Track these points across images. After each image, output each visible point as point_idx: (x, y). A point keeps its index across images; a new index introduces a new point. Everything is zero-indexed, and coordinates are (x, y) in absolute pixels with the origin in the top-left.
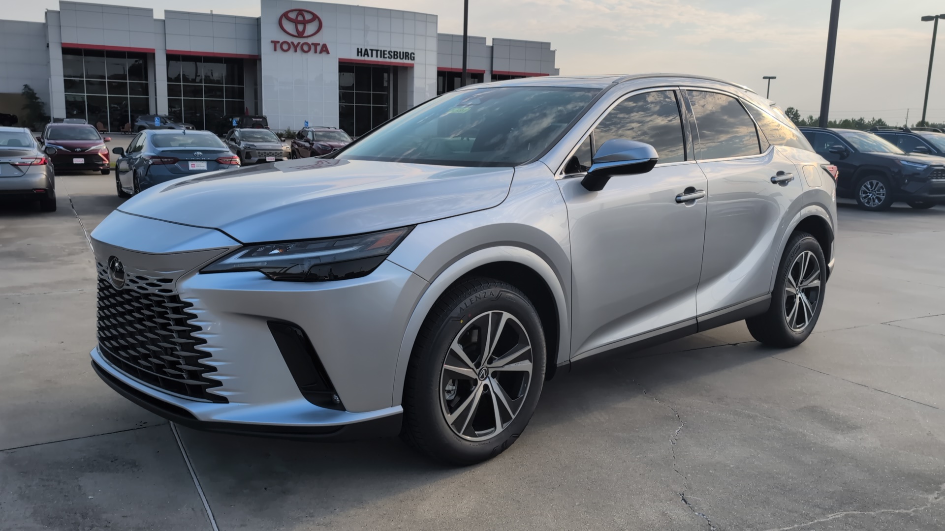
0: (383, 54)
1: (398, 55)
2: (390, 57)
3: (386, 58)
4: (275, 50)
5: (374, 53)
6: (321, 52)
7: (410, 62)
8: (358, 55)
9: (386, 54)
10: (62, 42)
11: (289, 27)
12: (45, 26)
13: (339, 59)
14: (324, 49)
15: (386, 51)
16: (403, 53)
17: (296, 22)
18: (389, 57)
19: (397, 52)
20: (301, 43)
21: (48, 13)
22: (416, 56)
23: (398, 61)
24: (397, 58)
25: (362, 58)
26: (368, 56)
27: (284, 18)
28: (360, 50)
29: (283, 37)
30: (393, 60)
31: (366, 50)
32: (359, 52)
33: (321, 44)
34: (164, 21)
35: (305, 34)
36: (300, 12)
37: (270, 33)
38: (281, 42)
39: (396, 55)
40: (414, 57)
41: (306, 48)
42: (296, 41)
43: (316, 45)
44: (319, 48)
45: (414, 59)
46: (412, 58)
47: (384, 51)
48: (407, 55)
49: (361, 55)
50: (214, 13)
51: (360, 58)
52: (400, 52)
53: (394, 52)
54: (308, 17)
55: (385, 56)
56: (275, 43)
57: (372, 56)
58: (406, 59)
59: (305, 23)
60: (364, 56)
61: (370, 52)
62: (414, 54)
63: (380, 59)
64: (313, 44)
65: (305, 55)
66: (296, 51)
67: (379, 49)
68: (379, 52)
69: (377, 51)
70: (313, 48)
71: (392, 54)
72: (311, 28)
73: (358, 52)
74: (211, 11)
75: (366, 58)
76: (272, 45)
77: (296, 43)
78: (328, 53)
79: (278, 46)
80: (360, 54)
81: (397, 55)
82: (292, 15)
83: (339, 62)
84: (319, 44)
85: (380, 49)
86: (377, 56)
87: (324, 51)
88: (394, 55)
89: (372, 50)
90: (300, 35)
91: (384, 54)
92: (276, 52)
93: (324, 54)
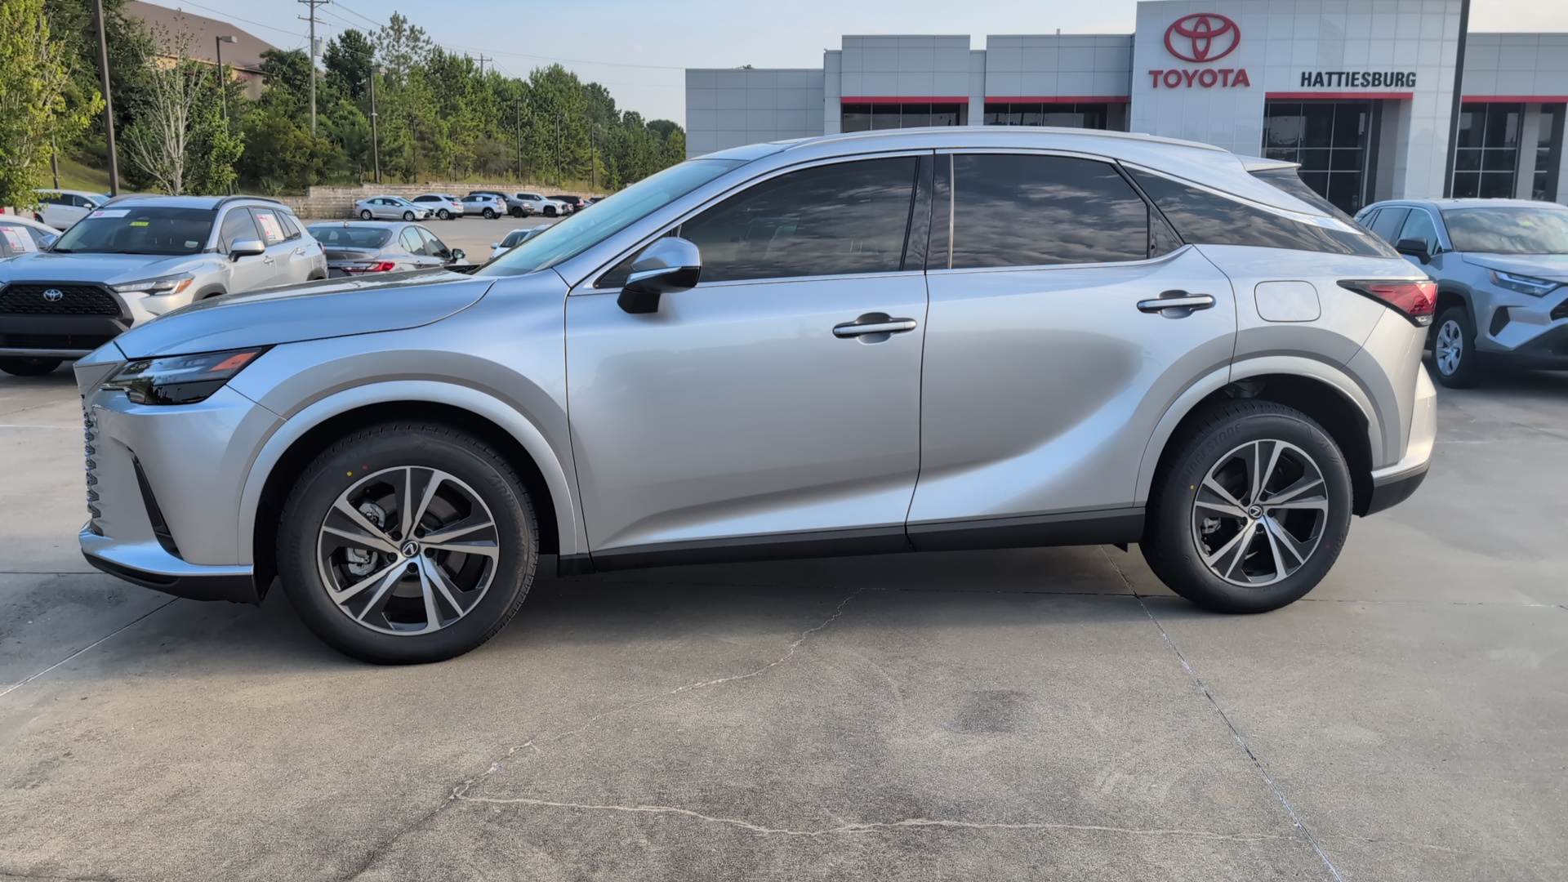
0: (1351, 78)
1: (1382, 79)
2: (1365, 83)
3: (1358, 85)
4: (1155, 85)
5: (1335, 78)
6: (1234, 85)
7: (1405, 90)
8: (1303, 85)
9: (1358, 79)
10: (842, 95)
11: (1182, 45)
12: (823, 72)
13: (1267, 94)
14: (1241, 78)
15: (1358, 73)
16: (1392, 74)
17: (1193, 36)
18: (1362, 84)
19: (1380, 75)
20: (1201, 71)
21: (828, 55)
22: (1417, 78)
23: (1382, 89)
24: (1379, 84)
25: (1311, 89)
26: (1322, 85)
27: (1173, 31)
28: (1307, 76)
29: (1168, 64)
30: (1370, 89)
31: (1319, 75)
32: (1305, 79)
33: (1236, 70)
34: (985, 52)
35: (1209, 56)
36: (1203, 18)
37: (1149, 57)
38: (1165, 72)
39: (1377, 78)
40: (1414, 81)
41: (1207, 80)
42: (1191, 68)
43: (1226, 73)
44: (1231, 78)
45: (1413, 85)
46: (1411, 83)
47: (1354, 74)
48: (1399, 78)
49: (1309, 85)
50: (1061, 33)
51: (1307, 89)
52: (1386, 74)
53: (1375, 74)
54: (1215, 25)
55: (1356, 82)
56: (1155, 74)
57: (1329, 84)
58: (1397, 85)
59: (1209, 36)
60: (1314, 85)
61: (1325, 78)
62: (1414, 75)
63: (1345, 89)
64: (1220, 71)
65: (1206, 92)
66: (1190, 85)
67: (1343, 71)
68: (1344, 77)
69: (1340, 74)
70: (1220, 78)
71: (1370, 79)
72: (1219, 45)
73: (1303, 79)
74: (1058, 30)
75: (1318, 89)
76: (1151, 78)
77: (1191, 72)
78: (1247, 84)
79: (1161, 78)
80: (1306, 82)
81: (1379, 79)
82: (1188, 26)
83: (1267, 99)
84: (1232, 71)
85: (1346, 71)
86: (1339, 84)
87: (1241, 81)
88: (1374, 79)
89: (1330, 74)
90: (1200, 57)
91: (1354, 79)
92: (1157, 89)
93: (1240, 88)
